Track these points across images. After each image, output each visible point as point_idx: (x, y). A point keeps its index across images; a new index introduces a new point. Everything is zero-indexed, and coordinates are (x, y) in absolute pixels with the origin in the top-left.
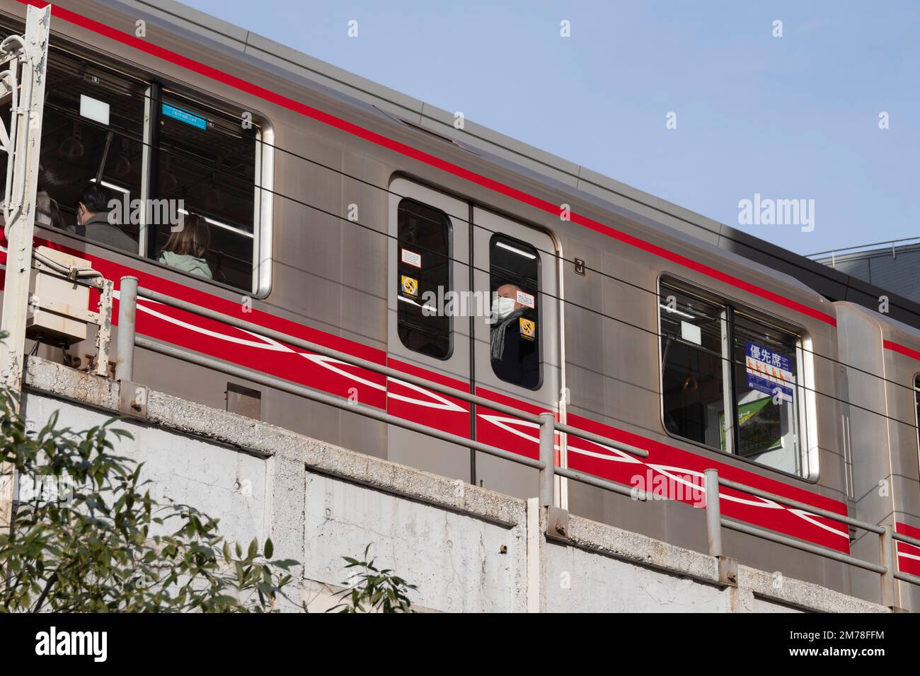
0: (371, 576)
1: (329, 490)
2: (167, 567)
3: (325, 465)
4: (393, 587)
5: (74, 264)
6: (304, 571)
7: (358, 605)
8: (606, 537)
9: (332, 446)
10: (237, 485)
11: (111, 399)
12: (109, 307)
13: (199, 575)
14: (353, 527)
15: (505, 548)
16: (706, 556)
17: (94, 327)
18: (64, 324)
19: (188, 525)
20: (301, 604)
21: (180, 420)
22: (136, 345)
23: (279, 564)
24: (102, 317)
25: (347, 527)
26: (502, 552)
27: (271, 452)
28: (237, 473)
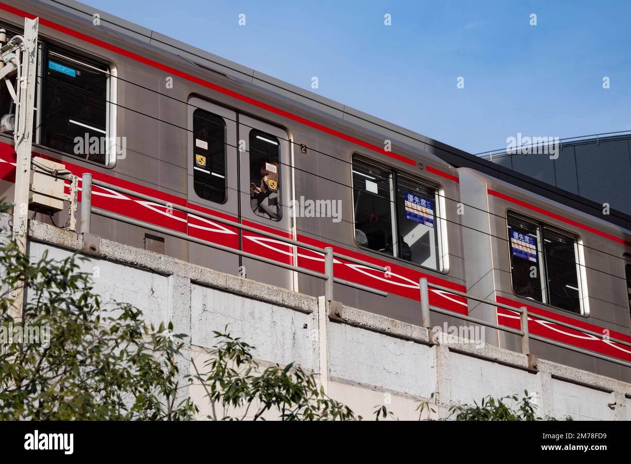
0: (229, 343)
1: (205, 294)
2: (113, 339)
3: (202, 279)
4: (242, 348)
5: (55, 167)
6: (191, 341)
7: (222, 359)
8: (364, 318)
9: (205, 268)
10: (152, 292)
11: (79, 244)
12: (76, 191)
13: (132, 343)
14: (219, 315)
15: (306, 325)
16: (421, 328)
17: (67, 203)
18: (50, 201)
19: (123, 314)
20: (190, 359)
21: (118, 255)
22: (92, 212)
23: (177, 336)
24: (72, 197)
25: (215, 315)
26: (304, 328)
27: (171, 273)
28: (152, 285)
